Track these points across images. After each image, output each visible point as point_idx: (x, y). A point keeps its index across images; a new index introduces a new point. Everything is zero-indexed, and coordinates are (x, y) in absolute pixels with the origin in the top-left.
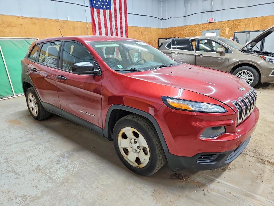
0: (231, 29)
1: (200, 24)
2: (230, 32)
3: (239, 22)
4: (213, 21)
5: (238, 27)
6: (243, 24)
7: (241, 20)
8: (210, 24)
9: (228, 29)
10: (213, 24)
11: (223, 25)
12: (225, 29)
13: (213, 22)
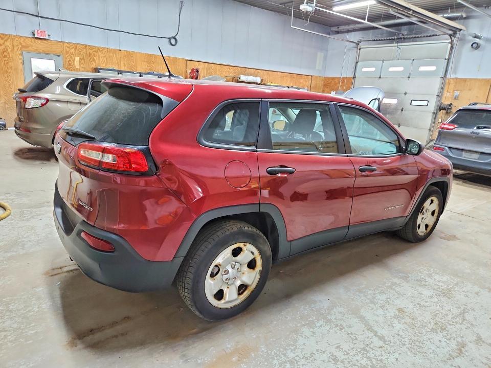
0: (84, 60)
1: (14, 36)
2: (82, 65)
3: (95, 51)
4: (47, 37)
5: (95, 58)
6: (102, 55)
7: (98, 48)
8: (39, 41)
9: (77, 59)
10: (44, 41)
11: (68, 50)
12: (71, 57)
13: (45, 39)
